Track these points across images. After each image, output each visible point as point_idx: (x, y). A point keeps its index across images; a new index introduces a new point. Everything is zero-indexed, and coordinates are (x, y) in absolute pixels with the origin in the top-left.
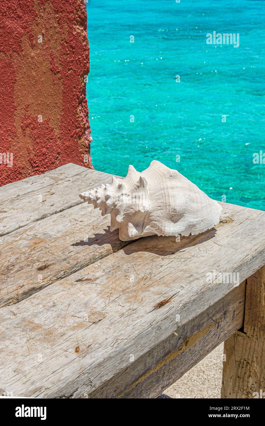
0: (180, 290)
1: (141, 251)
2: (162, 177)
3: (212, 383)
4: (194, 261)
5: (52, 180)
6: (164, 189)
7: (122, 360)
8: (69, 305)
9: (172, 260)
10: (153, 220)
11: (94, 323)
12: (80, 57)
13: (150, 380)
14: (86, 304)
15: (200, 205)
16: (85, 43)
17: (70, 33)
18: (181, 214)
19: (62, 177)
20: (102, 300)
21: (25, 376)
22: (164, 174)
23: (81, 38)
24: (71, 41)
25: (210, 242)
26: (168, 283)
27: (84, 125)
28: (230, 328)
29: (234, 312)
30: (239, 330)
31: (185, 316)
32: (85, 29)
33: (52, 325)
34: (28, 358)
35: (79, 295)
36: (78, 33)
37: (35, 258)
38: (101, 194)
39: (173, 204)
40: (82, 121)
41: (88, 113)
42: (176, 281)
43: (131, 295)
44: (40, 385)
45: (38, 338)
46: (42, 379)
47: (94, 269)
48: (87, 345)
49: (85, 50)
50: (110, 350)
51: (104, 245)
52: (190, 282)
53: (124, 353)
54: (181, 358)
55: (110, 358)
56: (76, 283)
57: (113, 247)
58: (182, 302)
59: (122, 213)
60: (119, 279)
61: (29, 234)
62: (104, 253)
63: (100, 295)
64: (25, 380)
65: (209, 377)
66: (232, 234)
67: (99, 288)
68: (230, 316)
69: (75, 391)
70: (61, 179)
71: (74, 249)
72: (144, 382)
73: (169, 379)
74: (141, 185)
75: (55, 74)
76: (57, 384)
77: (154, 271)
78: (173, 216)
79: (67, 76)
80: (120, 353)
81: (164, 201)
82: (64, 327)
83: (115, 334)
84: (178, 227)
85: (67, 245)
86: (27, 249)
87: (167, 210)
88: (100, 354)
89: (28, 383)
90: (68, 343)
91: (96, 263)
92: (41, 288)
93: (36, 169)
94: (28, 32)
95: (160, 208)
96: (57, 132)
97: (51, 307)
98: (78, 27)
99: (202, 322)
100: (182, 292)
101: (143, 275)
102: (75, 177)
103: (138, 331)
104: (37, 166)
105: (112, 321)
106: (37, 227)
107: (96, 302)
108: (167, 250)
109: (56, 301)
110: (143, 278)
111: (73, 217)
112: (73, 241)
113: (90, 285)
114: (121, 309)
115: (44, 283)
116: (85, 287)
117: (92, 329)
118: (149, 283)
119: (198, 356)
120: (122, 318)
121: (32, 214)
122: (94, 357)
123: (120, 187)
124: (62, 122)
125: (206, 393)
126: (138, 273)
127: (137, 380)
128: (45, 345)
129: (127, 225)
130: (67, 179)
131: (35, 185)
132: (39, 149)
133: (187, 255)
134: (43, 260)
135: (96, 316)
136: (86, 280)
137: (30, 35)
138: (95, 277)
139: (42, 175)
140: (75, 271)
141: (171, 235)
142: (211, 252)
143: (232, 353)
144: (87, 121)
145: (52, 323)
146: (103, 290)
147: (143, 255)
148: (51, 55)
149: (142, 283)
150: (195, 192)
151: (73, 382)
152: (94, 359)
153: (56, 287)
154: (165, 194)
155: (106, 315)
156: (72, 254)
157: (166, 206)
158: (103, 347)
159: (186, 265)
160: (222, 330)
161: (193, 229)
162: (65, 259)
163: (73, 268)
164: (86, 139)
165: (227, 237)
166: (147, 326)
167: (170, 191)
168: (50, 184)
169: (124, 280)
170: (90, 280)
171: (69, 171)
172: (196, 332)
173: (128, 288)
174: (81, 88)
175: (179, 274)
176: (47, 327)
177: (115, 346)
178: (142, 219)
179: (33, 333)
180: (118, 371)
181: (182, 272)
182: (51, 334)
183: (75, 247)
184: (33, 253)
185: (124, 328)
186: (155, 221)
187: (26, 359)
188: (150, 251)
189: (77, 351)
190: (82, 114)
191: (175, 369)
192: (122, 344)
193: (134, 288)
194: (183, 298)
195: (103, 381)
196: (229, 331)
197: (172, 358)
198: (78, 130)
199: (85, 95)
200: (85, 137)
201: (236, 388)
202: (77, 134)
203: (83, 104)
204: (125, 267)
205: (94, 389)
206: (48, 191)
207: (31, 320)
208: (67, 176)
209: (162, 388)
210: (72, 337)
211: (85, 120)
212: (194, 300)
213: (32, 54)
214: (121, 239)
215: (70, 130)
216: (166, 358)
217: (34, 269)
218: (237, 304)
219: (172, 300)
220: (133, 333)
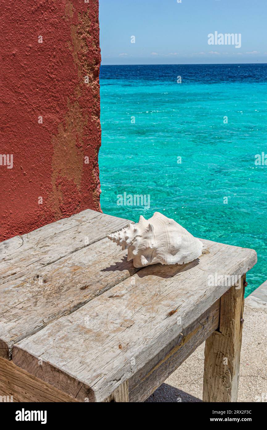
0: (182, 303)
1: (150, 275)
2: (163, 224)
3: (193, 371)
4: (188, 282)
5: (78, 222)
6: (165, 232)
7: (150, 353)
8: (108, 315)
9: (172, 281)
10: (159, 254)
11: (127, 327)
12: (95, 136)
13: (161, 368)
14: (119, 314)
15: (189, 243)
16: (98, 127)
17: (89, 121)
18: (177, 250)
19: (84, 219)
20: (130, 311)
21: (88, 366)
22: (165, 222)
23: (96, 124)
24: (90, 126)
25: (196, 268)
26: (173, 298)
27: (97, 182)
28: (211, 329)
29: (213, 317)
30: (216, 330)
31: (187, 321)
32: (99, 118)
33: (99, 330)
34: (87, 353)
35: (113, 307)
36: (94, 121)
37: (77, 281)
38: (122, 235)
39: (172, 243)
40: (95, 179)
41: (99, 173)
42: (178, 297)
43: (149, 307)
44: (100, 372)
45: (91, 339)
46: (100, 368)
47: (119, 288)
48: (126, 343)
49: (98, 132)
50: (142, 347)
51: (124, 271)
52: (188, 297)
53: (151, 349)
54: (181, 351)
55: (143, 352)
56: (109, 299)
57: (130, 272)
58: (185, 312)
59: (137, 249)
60: (138, 296)
61: (69, 263)
62: (125, 277)
63: (128, 307)
64: (89, 369)
65: (190, 366)
66: (211, 262)
67: (126, 303)
68: (210, 320)
69: (122, 376)
70: (84, 221)
71: (103, 274)
72: (157, 370)
73: (173, 367)
74: (149, 230)
75: (79, 148)
76: (112, 371)
77: (162, 289)
78: (172, 251)
79: (87, 149)
80: (149, 348)
81: (166, 241)
82: (108, 331)
83: (144, 335)
84: (176, 258)
85: (98, 271)
86: (70, 274)
87: (168, 247)
88: (136, 349)
89: (92, 371)
90: (113, 342)
91: (120, 284)
92: (85, 303)
93: (64, 213)
94: (63, 121)
95: (163, 245)
96: (79, 187)
97: (95, 317)
98: (94, 116)
99: (193, 325)
100: (184, 304)
101: (155, 292)
102: (94, 220)
103: (159, 333)
104: (65, 211)
105: (140, 326)
106: (74, 258)
107: (126, 312)
108: (168, 274)
109: (97, 312)
110: (155, 294)
111: (98, 249)
112: (101, 268)
113: (119, 300)
114: (144, 318)
115: (87, 299)
116: (116, 301)
117: (127, 332)
118: (159, 298)
119: (191, 350)
120: (146, 324)
121: (68, 248)
122: (133, 352)
123: (135, 231)
124: (83, 180)
125: (189, 378)
126: (151, 291)
127: (153, 368)
128: (97, 344)
129: (140, 257)
130: (88, 221)
131: (66, 226)
132: (67, 199)
133: (182, 278)
134: (83, 282)
135: (128, 323)
136: (116, 296)
137: (64, 123)
138: (121, 294)
139: (70, 218)
140: (107, 290)
141: (171, 264)
142: (199, 275)
143: (211, 347)
144: (98, 179)
145: (99, 328)
146: (129, 304)
147: (151, 278)
148: (76, 136)
149: (155, 298)
150: (185, 234)
151: (121, 370)
152: (132, 354)
153: (95, 302)
154: (166, 236)
155: (135, 321)
156: (102, 277)
157: (167, 244)
158: (137, 344)
159: (183, 285)
160: (206, 330)
161: (185, 260)
162: (98, 282)
163: (105, 288)
164: (98, 191)
165: (207, 264)
166: (164, 329)
167: (170, 234)
168: (76, 225)
169: (142, 296)
170: (118, 296)
171: (88, 215)
172: (190, 332)
173: (146, 302)
174: (95, 157)
175: (180, 291)
176: (96, 331)
177: (145, 343)
178: (151, 253)
179: (87, 336)
180: (147, 361)
181: (181, 290)
182: (100, 336)
183: (103, 272)
184: (74, 277)
185: (149, 331)
186: (160, 254)
187: (86, 354)
188: (156, 275)
189: (120, 347)
190: (95, 175)
191: (177, 360)
192: (150, 342)
193: (150, 302)
194: (185, 309)
195: (139, 369)
196: (210, 331)
197: (175, 351)
198: (93, 185)
199: (97, 161)
200: (97, 190)
201: (215, 374)
202: (92, 188)
203: (96, 167)
204: (141, 287)
205: (133, 374)
206: (76, 230)
207: (83, 326)
208: (87, 219)
209: (168, 374)
210: (114, 338)
211: (97, 178)
212: (192, 310)
213: (65, 136)
214: (135, 266)
215: (87, 186)
216: (171, 351)
217: (78, 289)
218: (215, 311)
219: (178, 310)
220: (156, 334)
